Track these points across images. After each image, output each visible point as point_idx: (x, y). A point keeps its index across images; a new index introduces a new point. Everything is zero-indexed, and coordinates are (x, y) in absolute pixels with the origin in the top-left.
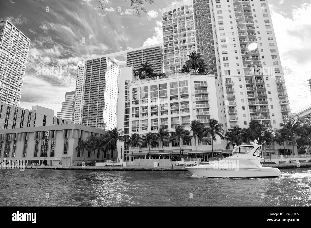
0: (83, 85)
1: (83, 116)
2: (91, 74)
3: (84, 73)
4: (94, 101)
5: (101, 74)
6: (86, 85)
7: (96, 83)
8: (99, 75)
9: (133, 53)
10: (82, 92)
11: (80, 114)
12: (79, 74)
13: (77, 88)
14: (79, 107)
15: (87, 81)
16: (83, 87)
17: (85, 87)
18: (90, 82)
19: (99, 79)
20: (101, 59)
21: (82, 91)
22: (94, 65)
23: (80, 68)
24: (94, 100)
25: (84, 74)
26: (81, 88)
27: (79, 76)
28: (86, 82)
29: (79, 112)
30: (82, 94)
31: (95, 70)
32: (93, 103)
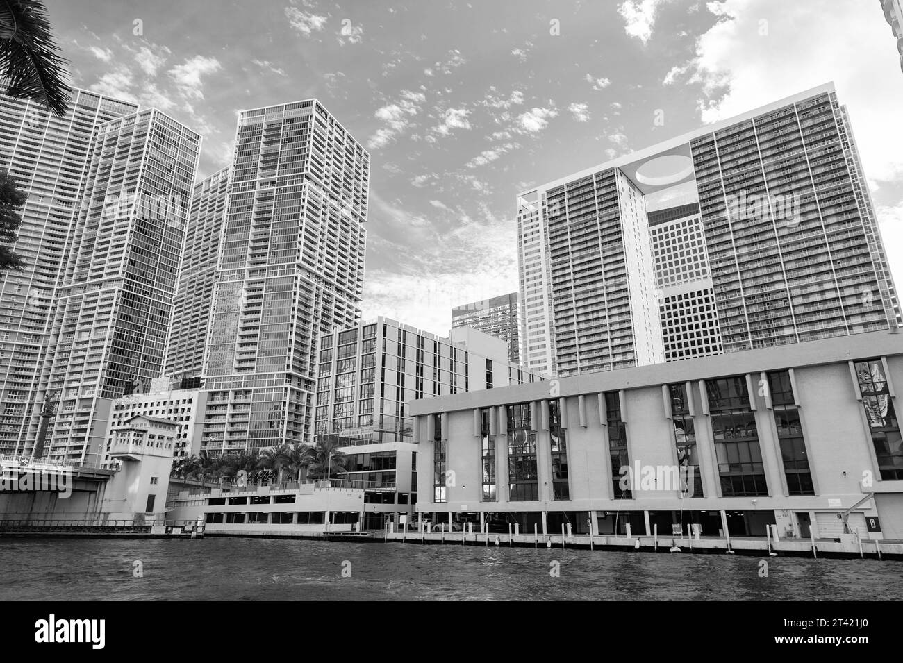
0: (543, 267)
1: (560, 364)
2: (568, 230)
3: (542, 231)
4: (592, 312)
5: (601, 223)
6: (554, 265)
7: (588, 255)
8: (599, 227)
9: (715, 138)
10: (545, 290)
11: (549, 357)
12: (525, 235)
13: (526, 277)
14: (540, 336)
15: (558, 253)
16: (544, 273)
17: (554, 271)
18: (568, 254)
19: (600, 241)
20: (594, 177)
21: (544, 286)
22: (573, 202)
23: (525, 217)
24: (590, 309)
25: (542, 234)
26: (541, 276)
27: (526, 242)
28: (553, 258)
29: (544, 353)
30: (546, 297)
31: (581, 216)
32: (590, 320)
